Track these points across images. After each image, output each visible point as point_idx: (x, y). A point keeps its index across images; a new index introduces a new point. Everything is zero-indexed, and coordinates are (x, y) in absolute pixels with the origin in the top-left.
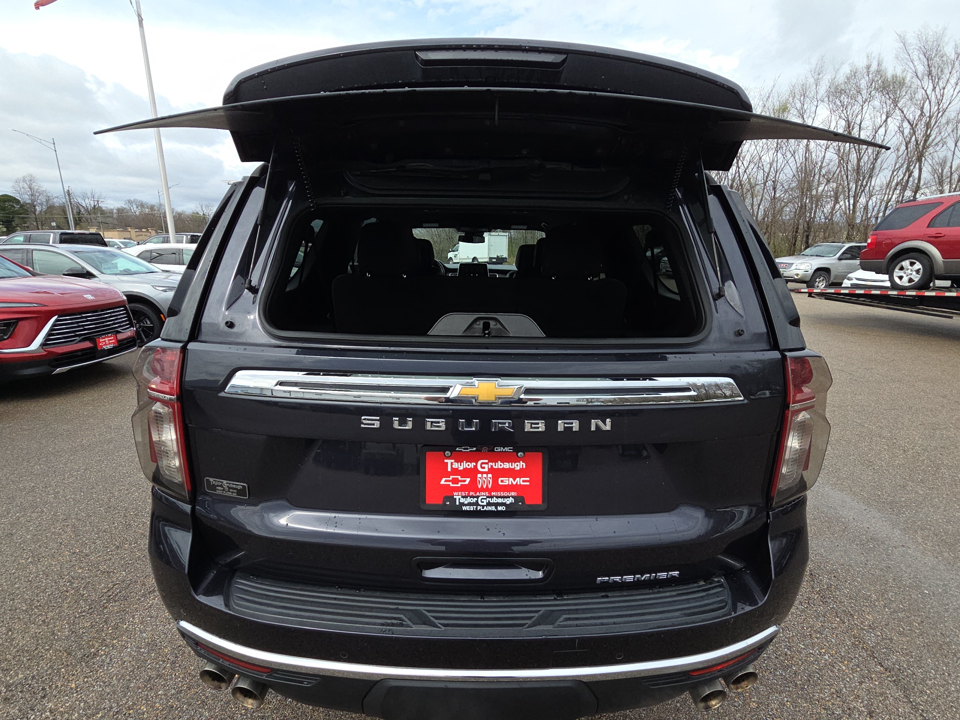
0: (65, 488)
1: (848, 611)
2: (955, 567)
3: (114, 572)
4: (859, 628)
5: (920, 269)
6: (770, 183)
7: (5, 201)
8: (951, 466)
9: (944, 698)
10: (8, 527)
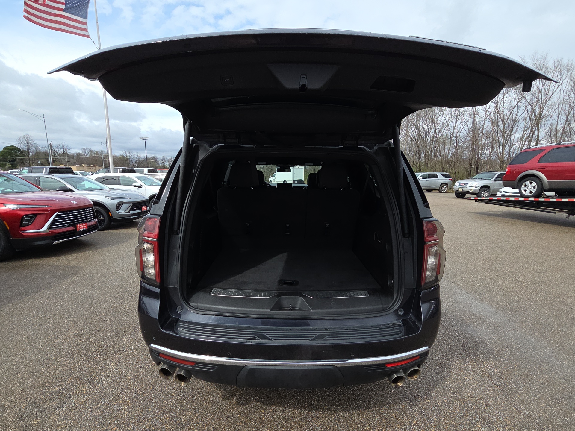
0: (66, 302)
1: (481, 360)
2: (540, 340)
3: (98, 342)
4: (486, 367)
5: (535, 186)
6: (454, 138)
7: (12, 150)
8: (546, 291)
9: (526, 399)
10: (38, 321)
